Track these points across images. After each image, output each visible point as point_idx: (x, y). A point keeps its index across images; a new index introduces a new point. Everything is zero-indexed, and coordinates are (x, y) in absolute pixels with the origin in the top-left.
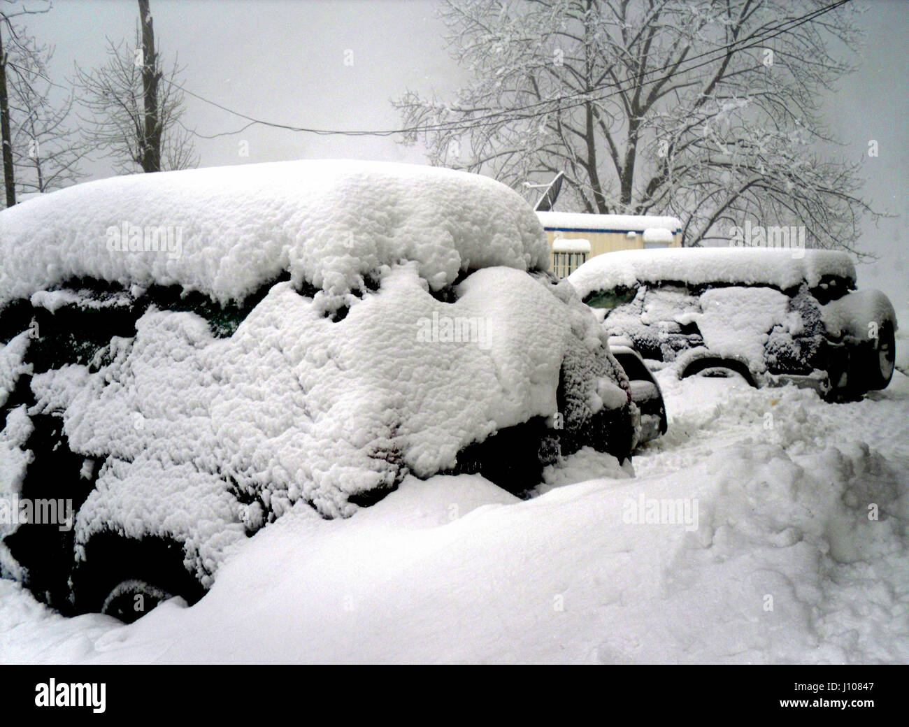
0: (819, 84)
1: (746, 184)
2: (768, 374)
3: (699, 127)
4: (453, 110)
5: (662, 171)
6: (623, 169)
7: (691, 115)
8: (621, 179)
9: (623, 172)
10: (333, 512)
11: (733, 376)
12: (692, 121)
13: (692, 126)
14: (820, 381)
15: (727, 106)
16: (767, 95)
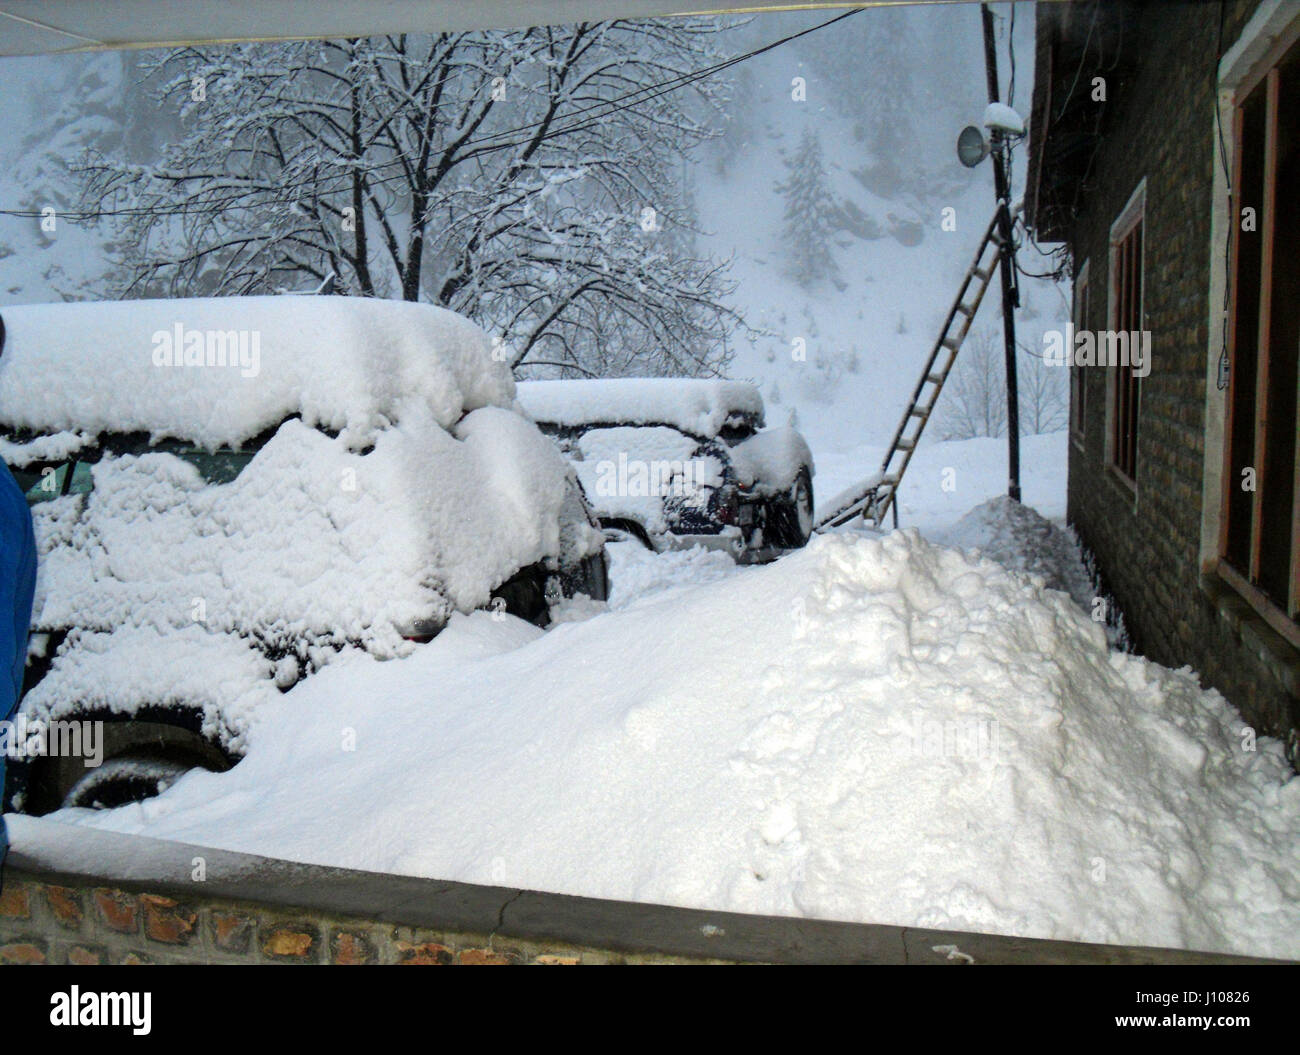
0: (673, 151)
1: (579, 287)
2: (669, 534)
3: (517, 207)
4: (157, 177)
5: (462, 268)
6: (406, 266)
7: (504, 190)
8: (403, 281)
9: (405, 270)
10: (390, 652)
11: (625, 540)
12: (508, 199)
13: (506, 206)
14: (733, 539)
15: (555, 178)
16: (605, 165)
